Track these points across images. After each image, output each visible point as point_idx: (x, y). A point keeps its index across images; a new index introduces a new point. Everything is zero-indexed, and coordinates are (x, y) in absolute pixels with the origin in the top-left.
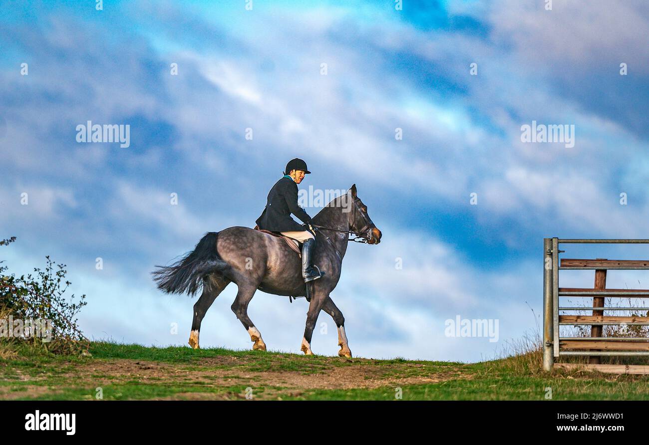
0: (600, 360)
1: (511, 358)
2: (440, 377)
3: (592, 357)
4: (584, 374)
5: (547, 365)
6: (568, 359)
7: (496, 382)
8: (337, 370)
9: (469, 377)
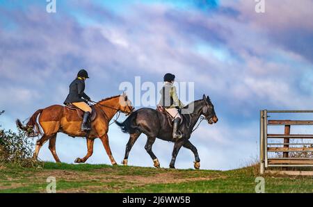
0: (287, 169)
1: (244, 168)
2: (210, 177)
3: (283, 167)
4: (280, 175)
5: (262, 171)
6: (272, 168)
7: (237, 180)
8: (160, 174)
9: (224, 177)
